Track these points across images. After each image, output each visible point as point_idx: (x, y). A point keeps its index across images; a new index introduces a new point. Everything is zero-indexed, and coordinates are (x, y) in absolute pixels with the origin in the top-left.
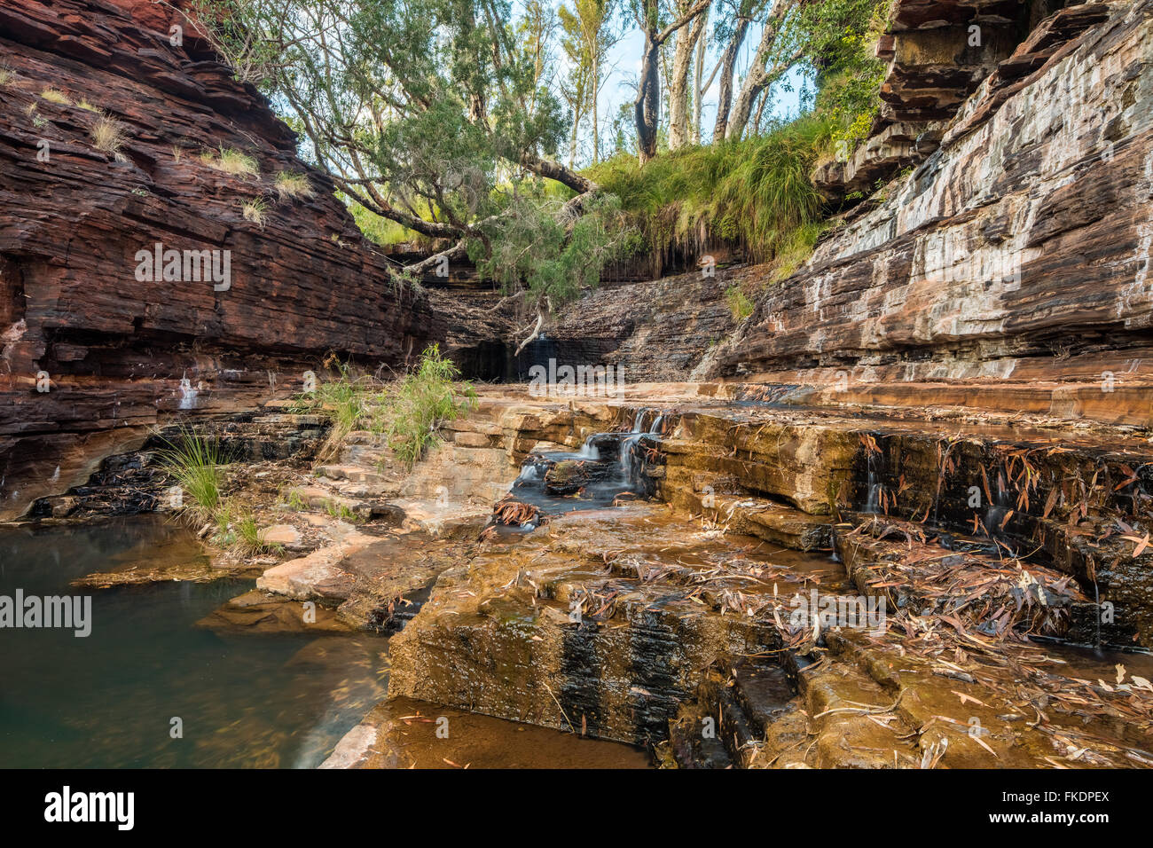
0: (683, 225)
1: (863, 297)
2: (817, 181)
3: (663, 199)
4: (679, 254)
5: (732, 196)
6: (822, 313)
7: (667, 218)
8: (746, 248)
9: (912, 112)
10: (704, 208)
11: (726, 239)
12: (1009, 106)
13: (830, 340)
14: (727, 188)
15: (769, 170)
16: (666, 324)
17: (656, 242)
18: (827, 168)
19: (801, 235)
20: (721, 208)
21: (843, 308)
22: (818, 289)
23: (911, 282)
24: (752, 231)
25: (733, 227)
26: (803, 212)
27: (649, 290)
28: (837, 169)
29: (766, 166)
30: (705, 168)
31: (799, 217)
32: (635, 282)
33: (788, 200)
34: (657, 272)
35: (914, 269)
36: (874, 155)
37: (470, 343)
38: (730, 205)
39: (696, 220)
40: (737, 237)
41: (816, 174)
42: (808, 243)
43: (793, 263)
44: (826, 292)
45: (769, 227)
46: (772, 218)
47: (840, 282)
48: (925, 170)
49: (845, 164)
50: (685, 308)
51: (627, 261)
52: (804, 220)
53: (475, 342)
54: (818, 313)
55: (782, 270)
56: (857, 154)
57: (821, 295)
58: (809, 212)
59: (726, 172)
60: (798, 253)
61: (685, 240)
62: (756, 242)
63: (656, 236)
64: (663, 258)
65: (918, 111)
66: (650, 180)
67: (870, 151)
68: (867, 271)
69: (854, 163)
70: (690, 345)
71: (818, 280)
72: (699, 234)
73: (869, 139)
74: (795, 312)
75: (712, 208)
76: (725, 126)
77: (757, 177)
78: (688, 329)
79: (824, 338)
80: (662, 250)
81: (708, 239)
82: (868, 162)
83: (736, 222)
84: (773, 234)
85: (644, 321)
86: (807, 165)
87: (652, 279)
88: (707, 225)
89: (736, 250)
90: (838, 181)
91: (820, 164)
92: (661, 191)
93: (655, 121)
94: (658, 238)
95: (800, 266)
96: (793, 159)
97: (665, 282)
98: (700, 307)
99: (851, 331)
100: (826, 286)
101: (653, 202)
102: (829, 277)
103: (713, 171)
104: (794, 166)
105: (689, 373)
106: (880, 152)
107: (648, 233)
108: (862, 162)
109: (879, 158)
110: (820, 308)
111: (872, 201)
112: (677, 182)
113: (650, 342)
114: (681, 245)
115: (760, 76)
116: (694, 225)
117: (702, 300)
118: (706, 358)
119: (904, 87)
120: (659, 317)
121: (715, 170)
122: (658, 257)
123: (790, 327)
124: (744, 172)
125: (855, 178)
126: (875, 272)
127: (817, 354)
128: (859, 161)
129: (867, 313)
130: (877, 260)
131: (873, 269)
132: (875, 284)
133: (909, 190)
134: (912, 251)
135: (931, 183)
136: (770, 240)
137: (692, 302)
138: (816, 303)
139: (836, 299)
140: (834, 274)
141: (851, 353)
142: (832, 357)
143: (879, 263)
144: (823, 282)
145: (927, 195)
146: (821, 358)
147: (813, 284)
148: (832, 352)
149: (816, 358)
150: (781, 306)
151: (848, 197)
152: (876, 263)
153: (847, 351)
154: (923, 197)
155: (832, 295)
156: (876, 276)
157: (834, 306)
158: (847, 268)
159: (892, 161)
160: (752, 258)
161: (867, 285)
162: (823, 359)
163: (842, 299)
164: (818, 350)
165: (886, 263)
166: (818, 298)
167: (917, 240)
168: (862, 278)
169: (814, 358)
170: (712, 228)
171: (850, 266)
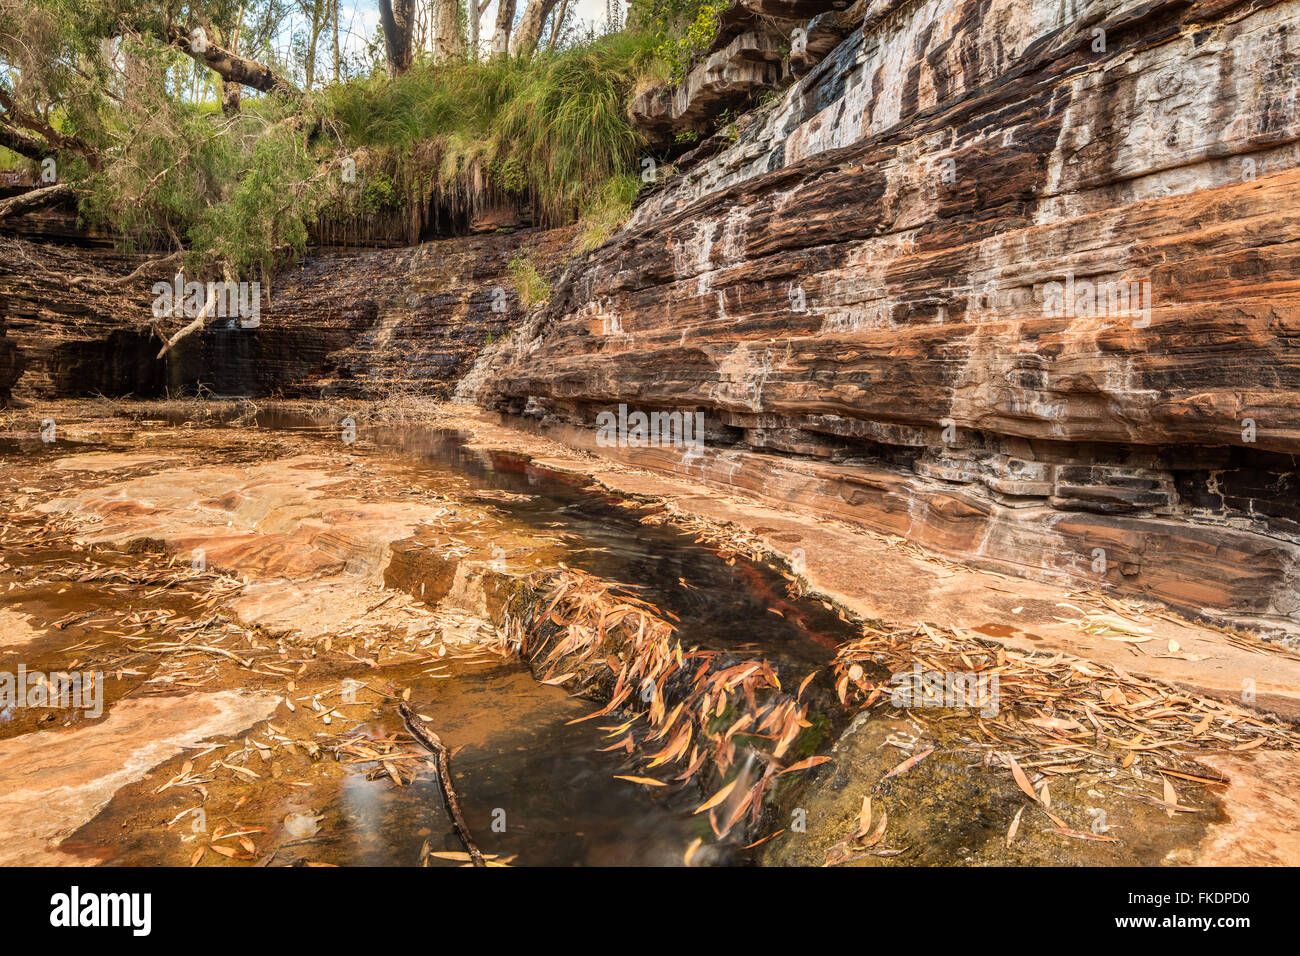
0: (449, 168)
1: (853, 260)
2: (636, 114)
3: (421, 131)
4: (445, 211)
5: (518, 129)
6: (722, 300)
7: (427, 157)
8: (538, 207)
10: (477, 145)
11: (511, 192)
13: (787, 377)
14: (510, 117)
15: (570, 94)
16: (424, 310)
17: (411, 192)
18: (649, 96)
19: (614, 188)
20: (503, 148)
21: (790, 289)
22: (708, 245)
23: (1045, 216)
24: (546, 182)
25: (520, 175)
26: (616, 158)
27: (400, 261)
28: (663, 99)
29: (565, 90)
30: (481, 89)
31: (611, 164)
32: (382, 247)
33: (596, 137)
34: (414, 235)
35: (1055, 173)
36: (716, 78)
37: (90, 333)
38: (515, 143)
39: (467, 162)
40: (526, 190)
41: (635, 103)
42: (623, 200)
43: (605, 228)
44: (731, 250)
45: (570, 176)
46: (574, 164)
47: (775, 225)
48: (826, 72)
49: (674, 89)
50: (452, 287)
51: (370, 218)
52: (618, 168)
53: (102, 332)
54: (712, 301)
55: (592, 234)
56: (692, 77)
57: (716, 259)
58: (624, 157)
59: (508, 95)
60: (612, 214)
61: (452, 191)
62: (553, 198)
63: (411, 183)
64: (422, 216)
66: (403, 102)
67: (711, 71)
68: (868, 191)
69: (687, 91)
70: (459, 342)
71: (707, 227)
72: (471, 182)
73: (709, 56)
74: (646, 295)
75: (490, 146)
76: (507, 34)
77: (553, 102)
78: (456, 318)
79: (767, 370)
80: (421, 205)
81: (484, 190)
82: (708, 87)
83: (524, 168)
84: (577, 186)
85: (393, 305)
86: (622, 91)
87: (407, 244)
88: (483, 170)
89: (524, 209)
90: (666, 116)
91: (641, 88)
92: (418, 119)
93: (409, 18)
94: (415, 185)
95: (615, 232)
96: (603, 83)
97: (423, 251)
98: (472, 287)
99: (902, 365)
100: (730, 237)
101: (407, 134)
102: (738, 216)
103: (492, 93)
104: (604, 91)
105: (454, 385)
106: (725, 73)
107: (400, 178)
108: (699, 86)
109: (723, 82)
110: (715, 287)
111: (719, 139)
112: (440, 108)
113: (400, 335)
114: (447, 197)
116: (465, 169)
117: (476, 277)
118: (481, 364)
120: (414, 299)
121: (492, 94)
122: (415, 213)
123: (638, 327)
124: (536, 93)
125: (688, 112)
126: (890, 194)
127: (744, 412)
128: (694, 86)
129: (890, 305)
130: (893, 162)
131: (882, 187)
132: (889, 225)
133: (791, 109)
134: (1047, 120)
135: (839, 92)
136: (571, 195)
137: (461, 279)
138: (704, 278)
139: (766, 267)
140: (752, 208)
141: (894, 432)
142: (803, 430)
143: (903, 170)
144: (721, 228)
145: (855, 97)
146: (759, 426)
147: (693, 236)
148: (801, 414)
149: (743, 423)
150: (617, 283)
151: (679, 137)
152: (888, 173)
153: (876, 425)
154: (843, 104)
155: (750, 257)
156: (895, 204)
157: (760, 283)
158: (792, 193)
159: (739, 89)
160: (547, 220)
161: (863, 230)
162: (767, 430)
163: (784, 266)
164: (749, 403)
165: (928, 169)
166: (709, 266)
167: (1065, 83)
168: (847, 211)
169: (733, 423)
170: (490, 175)
171: (801, 186)
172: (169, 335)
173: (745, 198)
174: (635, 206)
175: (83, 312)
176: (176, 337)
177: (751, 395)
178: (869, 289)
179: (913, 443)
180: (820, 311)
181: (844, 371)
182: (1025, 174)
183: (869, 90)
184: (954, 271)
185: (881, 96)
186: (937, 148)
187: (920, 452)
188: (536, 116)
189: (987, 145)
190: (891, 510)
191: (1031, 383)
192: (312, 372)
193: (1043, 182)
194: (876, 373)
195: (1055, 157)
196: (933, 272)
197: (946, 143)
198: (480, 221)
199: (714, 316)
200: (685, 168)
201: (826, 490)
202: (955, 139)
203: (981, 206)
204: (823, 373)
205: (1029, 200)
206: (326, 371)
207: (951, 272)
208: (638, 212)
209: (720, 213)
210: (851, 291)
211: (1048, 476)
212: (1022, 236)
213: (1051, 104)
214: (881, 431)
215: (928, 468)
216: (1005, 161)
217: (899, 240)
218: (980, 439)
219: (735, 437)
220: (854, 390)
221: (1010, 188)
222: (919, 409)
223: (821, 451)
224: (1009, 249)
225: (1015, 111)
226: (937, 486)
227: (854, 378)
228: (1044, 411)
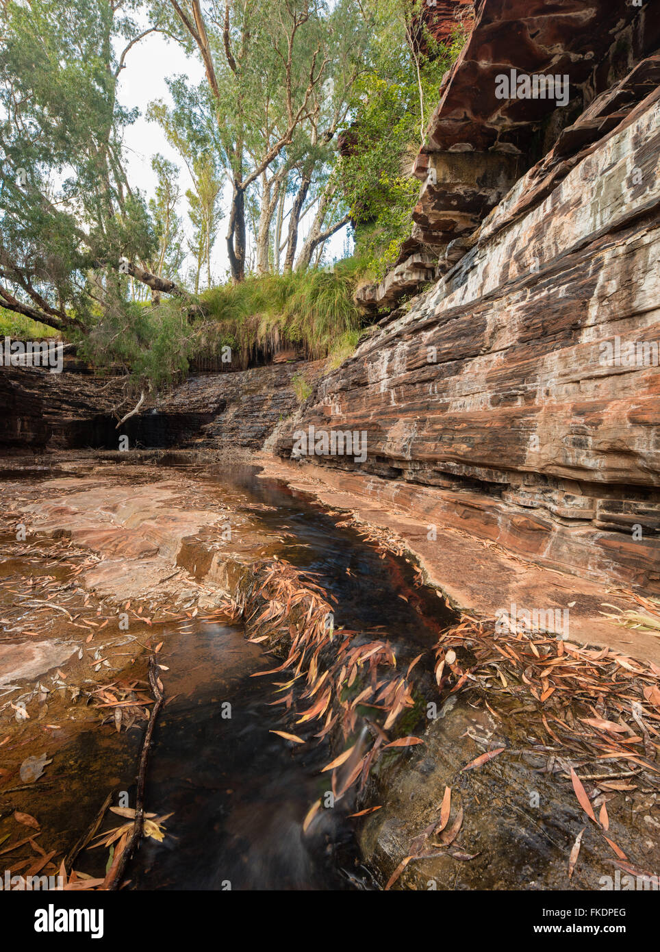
0: (262, 330)
1: (467, 370)
2: (358, 299)
3: (249, 311)
4: (260, 352)
5: (297, 309)
6: (393, 394)
7: (252, 325)
8: (307, 349)
9: (435, 234)
10: (277, 318)
11: (293, 342)
12: (589, 164)
13: (427, 439)
14: (293, 303)
15: (323, 290)
16: (249, 403)
17: (244, 343)
18: (364, 289)
19: (346, 338)
20: (289, 319)
21: (429, 387)
22: (386, 364)
23: (587, 337)
24: (312, 336)
25: (298, 332)
26: (348, 322)
27: (237, 378)
28: (372, 290)
29: (321, 288)
30: (278, 289)
31: (345, 326)
32: (229, 372)
33: (337, 312)
34: (245, 365)
36: (399, 278)
37: (86, 416)
38: (296, 316)
39: (271, 327)
40: (301, 340)
41: (357, 293)
42: (351, 344)
43: (341, 359)
44: (398, 366)
45: (324, 332)
46: (325, 326)
47: (422, 351)
48: (456, 271)
49: (378, 286)
50: (263, 391)
51: (223, 357)
52: (348, 328)
53: (92, 415)
54: (388, 395)
55: (335, 362)
56: (387, 278)
57: (390, 372)
58: (352, 322)
59: (292, 291)
60: (345, 351)
61: (264, 341)
62: (315, 344)
63: (244, 338)
64: (249, 355)
65: (441, 234)
66: (240, 298)
67: (397, 275)
68: (475, 329)
69: (384, 286)
70: (266, 419)
71: (385, 354)
72: (273, 337)
73: (395, 267)
74: (354, 393)
75: (283, 319)
76: (292, 261)
77: (315, 294)
78: (265, 407)
79: (414, 434)
80: (248, 349)
81: (280, 341)
82: (395, 284)
83: (300, 329)
84: (327, 337)
85: (233, 401)
86: (350, 287)
87: (242, 370)
88: (280, 331)
89: (301, 351)
90: (373, 300)
91: (360, 285)
92: (247, 306)
93: (243, 255)
94: (246, 340)
96: (340, 284)
97: (250, 372)
98: (274, 391)
99: (494, 432)
100: (397, 359)
101: (242, 314)
102: (402, 347)
103: (284, 291)
104: (341, 288)
105: (263, 442)
106: (404, 276)
107: (238, 336)
108: (390, 283)
109: (403, 281)
110: (389, 387)
111: (401, 310)
112: (258, 300)
113: (237, 416)
114: (262, 345)
115: (317, 234)
116: (270, 330)
117: (276, 386)
118: (276, 431)
119: (433, 208)
120: (244, 398)
121: (284, 292)
122: (245, 354)
124: (306, 290)
125: (385, 297)
126: (489, 330)
127: (401, 460)
128: (388, 283)
129: (489, 395)
130: (491, 311)
131: (484, 326)
132: (489, 348)
133: (439, 292)
134: (588, 279)
135: (465, 280)
136: (324, 342)
137: (268, 387)
138: (384, 383)
139: (418, 375)
140: (410, 342)
141: (489, 474)
142: (434, 471)
143: (498, 315)
144: (392, 354)
145: (473, 282)
146: (410, 467)
147: (378, 359)
148: (434, 462)
149: (400, 466)
150: (338, 386)
151: (380, 310)
152: (488, 318)
153: (478, 470)
154: (466, 287)
155: (408, 370)
156: (492, 336)
157: (414, 384)
158: (432, 332)
159: (412, 283)
160: (312, 356)
161: (473, 352)
162: (414, 470)
163: (427, 375)
164: (403, 455)
165: (512, 314)
166: (386, 376)
167: (600, 255)
168: (463, 341)
169: (395, 466)
170: (283, 333)
171: (437, 328)
172: (122, 417)
173: (406, 336)
174: (357, 347)
175: (82, 405)
176: (125, 418)
177: (404, 450)
178: (476, 386)
179: (501, 481)
180: (447, 400)
181: (458, 436)
182: (574, 313)
183: (481, 278)
184: (528, 374)
185: (487, 280)
186: (518, 301)
187: (506, 487)
188: (307, 301)
189: (548, 297)
190: (487, 524)
191: (580, 444)
192: (194, 435)
193: (586, 318)
194: (478, 438)
195: (593, 301)
196: (513, 376)
197: (523, 298)
198: (279, 358)
199: (389, 404)
200: (383, 326)
201: (448, 508)
202: (529, 295)
203: (545, 334)
204: (447, 437)
205: (577, 328)
206: (201, 434)
207: (526, 375)
208: (358, 350)
209: (392, 345)
210: (466, 388)
211: (592, 506)
212: (573, 351)
213: (591, 269)
214: (481, 473)
215: (511, 497)
216: (561, 306)
217: (494, 357)
218: (546, 480)
219: (397, 474)
220: (464, 448)
221: (564, 323)
222: (505, 460)
223: (445, 483)
224: (563, 359)
225: (566, 275)
226: (516, 509)
227: (464, 440)
228: (590, 463)
